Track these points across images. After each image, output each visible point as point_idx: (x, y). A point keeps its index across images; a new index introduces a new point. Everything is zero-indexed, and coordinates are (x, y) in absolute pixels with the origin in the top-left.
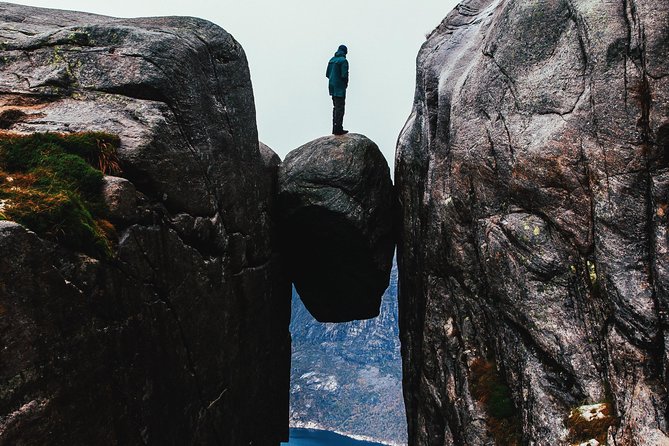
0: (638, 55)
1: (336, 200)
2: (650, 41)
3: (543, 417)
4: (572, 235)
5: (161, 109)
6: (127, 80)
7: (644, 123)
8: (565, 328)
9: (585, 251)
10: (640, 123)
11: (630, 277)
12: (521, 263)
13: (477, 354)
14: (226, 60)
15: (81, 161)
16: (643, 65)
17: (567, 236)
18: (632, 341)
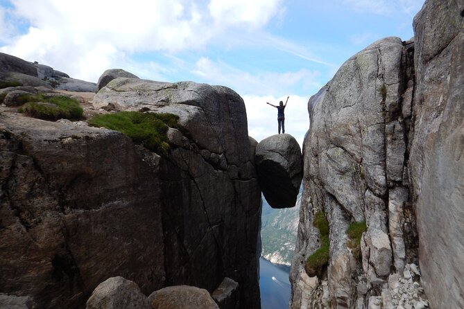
0: (382, 77)
1: (277, 158)
2: (387, 71)
3: (336, 230)
4: (354, 155)
5: (199, 109)
6: (187, 99)
7: (383, 103)
8: (350, 194)
9: (360, 161)
10: (381, 104)
11: (375, 168)
12: (333, 167)
13: (318, 210)
14: (234, 101)
15: (161, 122)
16: (383, 80)
17: (352, 155)
18: (375, 194)
